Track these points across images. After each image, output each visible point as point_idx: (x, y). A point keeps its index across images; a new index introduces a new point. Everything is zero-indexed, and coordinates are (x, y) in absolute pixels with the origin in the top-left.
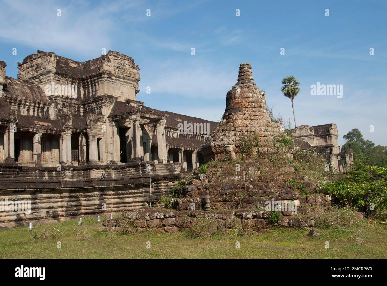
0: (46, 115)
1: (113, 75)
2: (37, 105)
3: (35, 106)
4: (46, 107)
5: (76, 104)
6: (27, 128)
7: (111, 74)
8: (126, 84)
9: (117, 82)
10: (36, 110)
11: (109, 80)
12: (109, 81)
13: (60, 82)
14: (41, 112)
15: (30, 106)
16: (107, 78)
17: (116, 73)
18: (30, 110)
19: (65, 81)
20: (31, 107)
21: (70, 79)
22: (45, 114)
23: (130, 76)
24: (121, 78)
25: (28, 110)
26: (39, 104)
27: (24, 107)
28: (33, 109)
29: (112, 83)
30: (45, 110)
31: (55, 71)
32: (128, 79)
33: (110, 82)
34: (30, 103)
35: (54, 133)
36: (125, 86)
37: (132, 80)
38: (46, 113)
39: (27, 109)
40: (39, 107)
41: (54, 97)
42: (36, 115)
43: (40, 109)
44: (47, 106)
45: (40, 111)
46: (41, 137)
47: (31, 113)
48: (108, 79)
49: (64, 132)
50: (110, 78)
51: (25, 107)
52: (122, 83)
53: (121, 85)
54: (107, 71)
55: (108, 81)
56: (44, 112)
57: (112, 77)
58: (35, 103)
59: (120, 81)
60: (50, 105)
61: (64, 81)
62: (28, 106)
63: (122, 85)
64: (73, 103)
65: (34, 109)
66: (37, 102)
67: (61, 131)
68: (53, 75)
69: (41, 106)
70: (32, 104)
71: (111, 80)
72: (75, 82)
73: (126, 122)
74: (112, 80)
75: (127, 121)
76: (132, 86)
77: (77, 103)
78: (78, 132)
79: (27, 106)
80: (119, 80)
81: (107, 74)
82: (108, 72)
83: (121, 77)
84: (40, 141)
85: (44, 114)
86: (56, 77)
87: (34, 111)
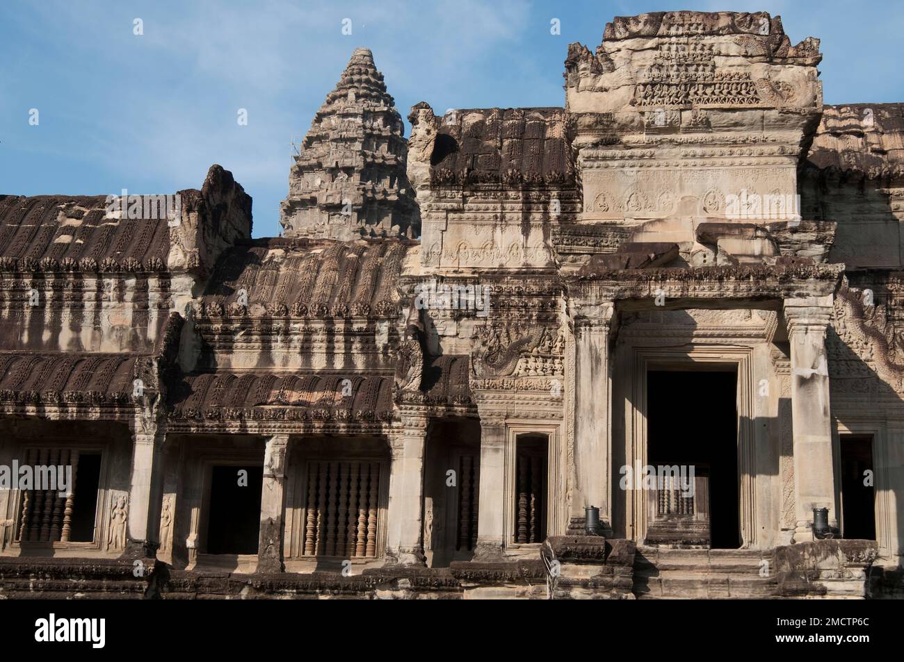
0: (385, 361)
1: (624, 128)
2: (340, 326)
3: (330, 333)
4: (384, 327)
5: (530, 296)
6: (217, 422)
7: (615, 126)
8: (726, 150)
9: (665, 151)
10: (340, 347)
11: (609, 153)
12: (613, 158)
13: (465, 215)
14: (364, 351)
15: (308, 333)
16: (595, 145)
17: (642, 113)
18: (315, 350)
19: (491, 206)
20: (315, 337)
21: (512, 194)
22: (381, 356)
23: (745, 105)
24: (688, 130)
25: (306, 352)
26: (349, 321)
27: (287, 342)
28: (324, 345)
29: (631, 162)
30: (382, 340)
31: (428, 176)
32: (736, 124)
33: (616, 163)
34: (307, 321)
35: (341, 430)
36: (719, 161)
37: (763, 124)
38: (385, 354)
39: (302, 348)
40: (349, 333)
41: (405, 284)
42: (339, 364)
43: (358, 338)
44: (387, 323)
45: (357, 346)
46: (282, 451)
47: (319, 363)
48: (601, 152)
49: (395, 424)
50: (610, 143)
51: (291, 341)
52: (699, 151)
53: (691, 161)
54: (580, 115)
55: (604, 158)
56: (375, 348)
57: (626, 138)
58: (330, 321)
59: (680, 144)
60: (397, 318)
61: (483, 206)
62: (301, 337)
63: (699, 161)
64: (510, 294)
65: (330, 342)
66: (333, 315)
67: (378, 421)
68: (428, 192)
69: (355, 327)
70: (318, 325)
71: (618, 152)
72: (542, 198)
73: (694, 340)
74: (628, 152)
75: (698, 336)
76: (771, 155)
77: (535, 288)
78: (460, 414)
79: (296, 338)
80: (671, 141)
81: (590, 128)
82: (588, 120)
83: (683, 125)
84: (279, 470)
85: (376, 357)
86: (439, 199)
87: (330, 353)
